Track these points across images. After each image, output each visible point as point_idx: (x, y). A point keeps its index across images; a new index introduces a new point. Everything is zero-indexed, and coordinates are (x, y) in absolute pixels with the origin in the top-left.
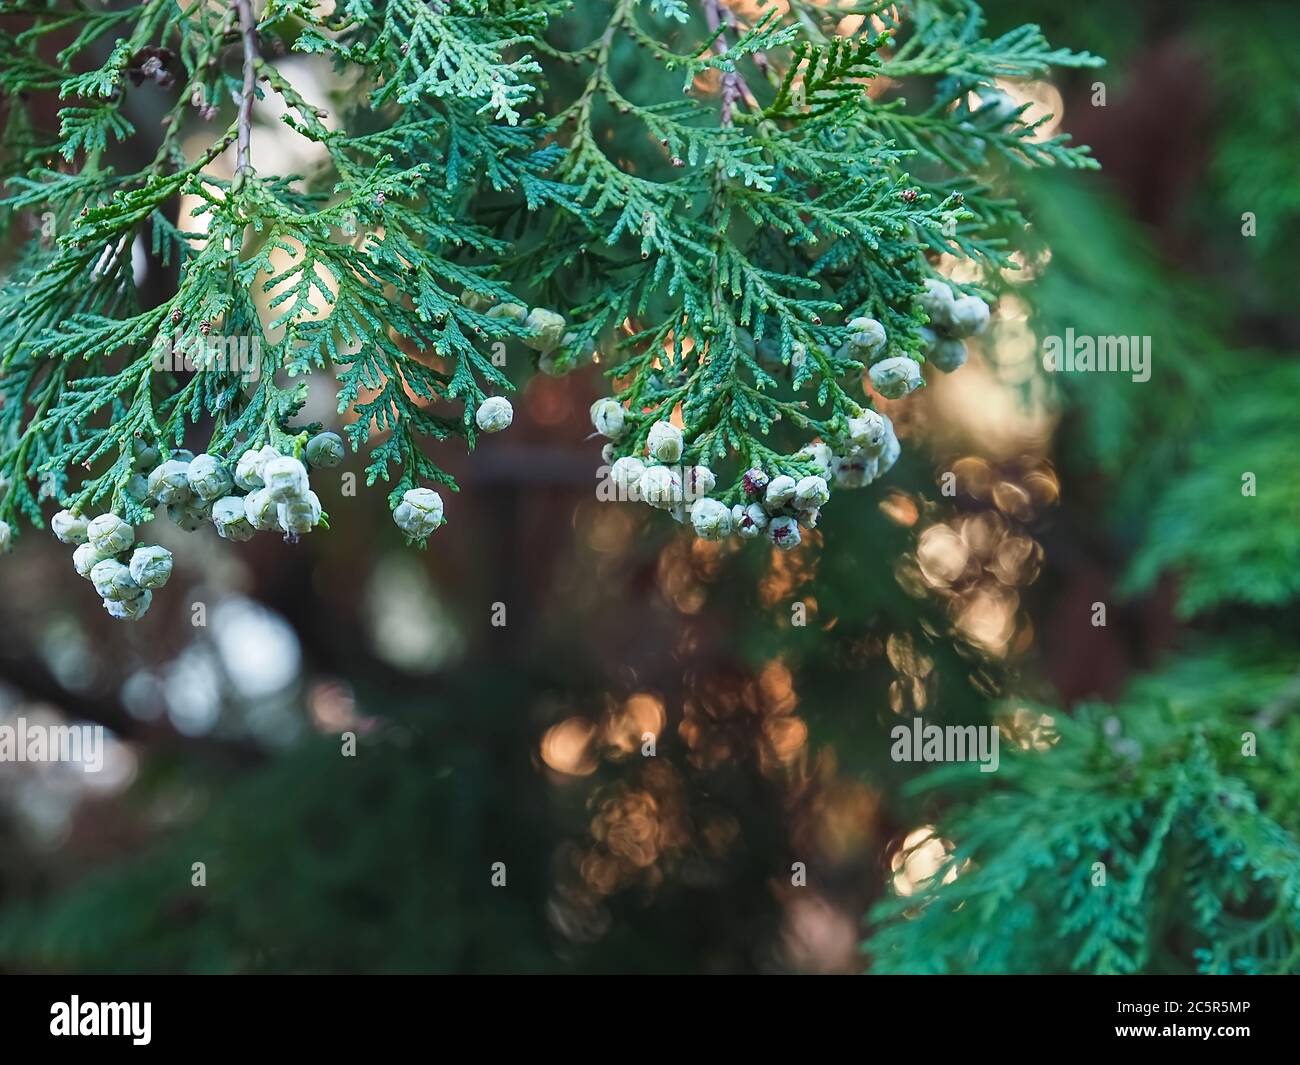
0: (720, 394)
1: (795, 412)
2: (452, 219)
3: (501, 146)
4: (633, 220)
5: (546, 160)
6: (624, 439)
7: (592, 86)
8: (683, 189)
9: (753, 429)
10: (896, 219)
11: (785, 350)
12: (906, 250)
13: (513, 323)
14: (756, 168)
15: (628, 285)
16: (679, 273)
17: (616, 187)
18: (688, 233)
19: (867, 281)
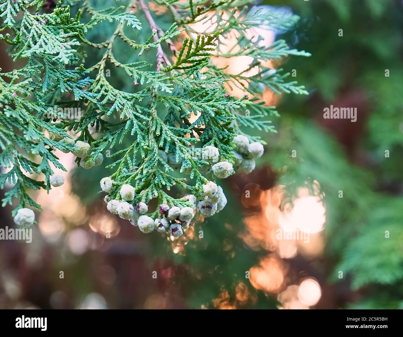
0: (151, 174)
1: (181, 182)
2: (44, 104)
3: (65, 76)
4: (118, 106)
5: (84, 83)
6: (112, 193)
7: (105, 56)
8: (139, 95)
9: (164, 188)
10: (222, 105)
11: (177, 157)
12: (228, 120)
13: (68, 145)
14: (167, 85)
15: (116, 132)
16: (136, 127)
17: (112, 94)
18: (140, 112)
19: (212, 132)
